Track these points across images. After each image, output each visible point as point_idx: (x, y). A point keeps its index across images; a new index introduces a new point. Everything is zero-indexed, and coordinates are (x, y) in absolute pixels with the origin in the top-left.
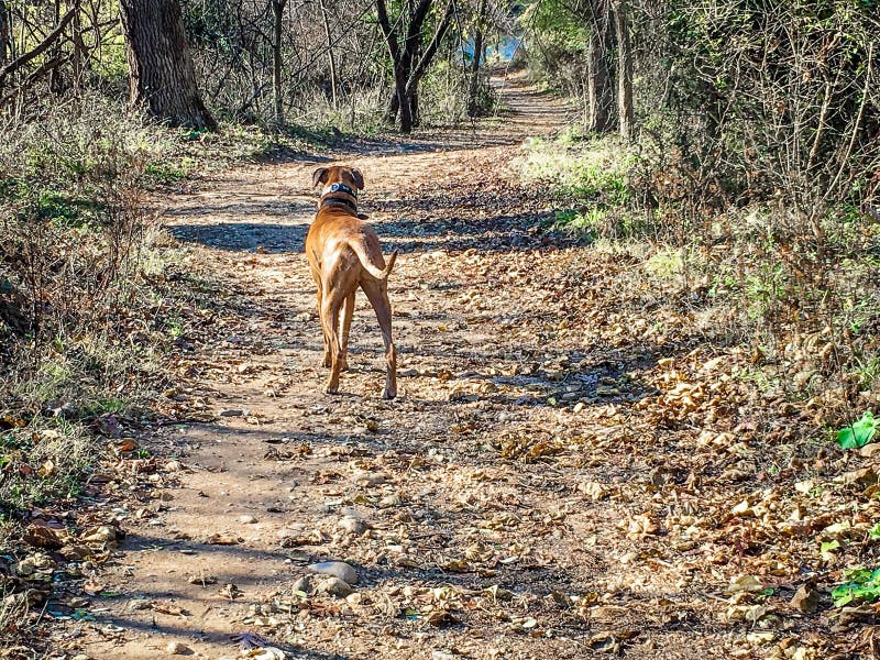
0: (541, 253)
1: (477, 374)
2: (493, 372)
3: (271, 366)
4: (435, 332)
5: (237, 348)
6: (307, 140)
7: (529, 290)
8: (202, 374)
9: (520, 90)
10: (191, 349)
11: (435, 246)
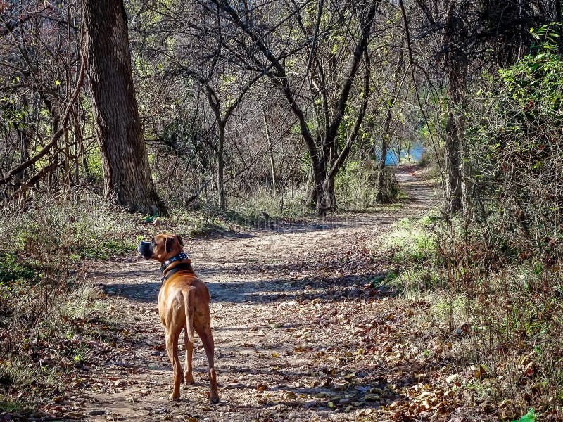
0: (366, 301)
1: (285, 386)
2: (298, 385)
3: (139, 381)
4: (269, 358)
5: (120, 370)
6: (237, 222)
7: (347, 328)
8: (87, 386)
9: (422, 183)
10: (87, 370)
11: (292, 298)
